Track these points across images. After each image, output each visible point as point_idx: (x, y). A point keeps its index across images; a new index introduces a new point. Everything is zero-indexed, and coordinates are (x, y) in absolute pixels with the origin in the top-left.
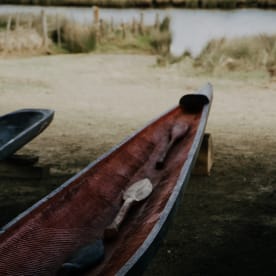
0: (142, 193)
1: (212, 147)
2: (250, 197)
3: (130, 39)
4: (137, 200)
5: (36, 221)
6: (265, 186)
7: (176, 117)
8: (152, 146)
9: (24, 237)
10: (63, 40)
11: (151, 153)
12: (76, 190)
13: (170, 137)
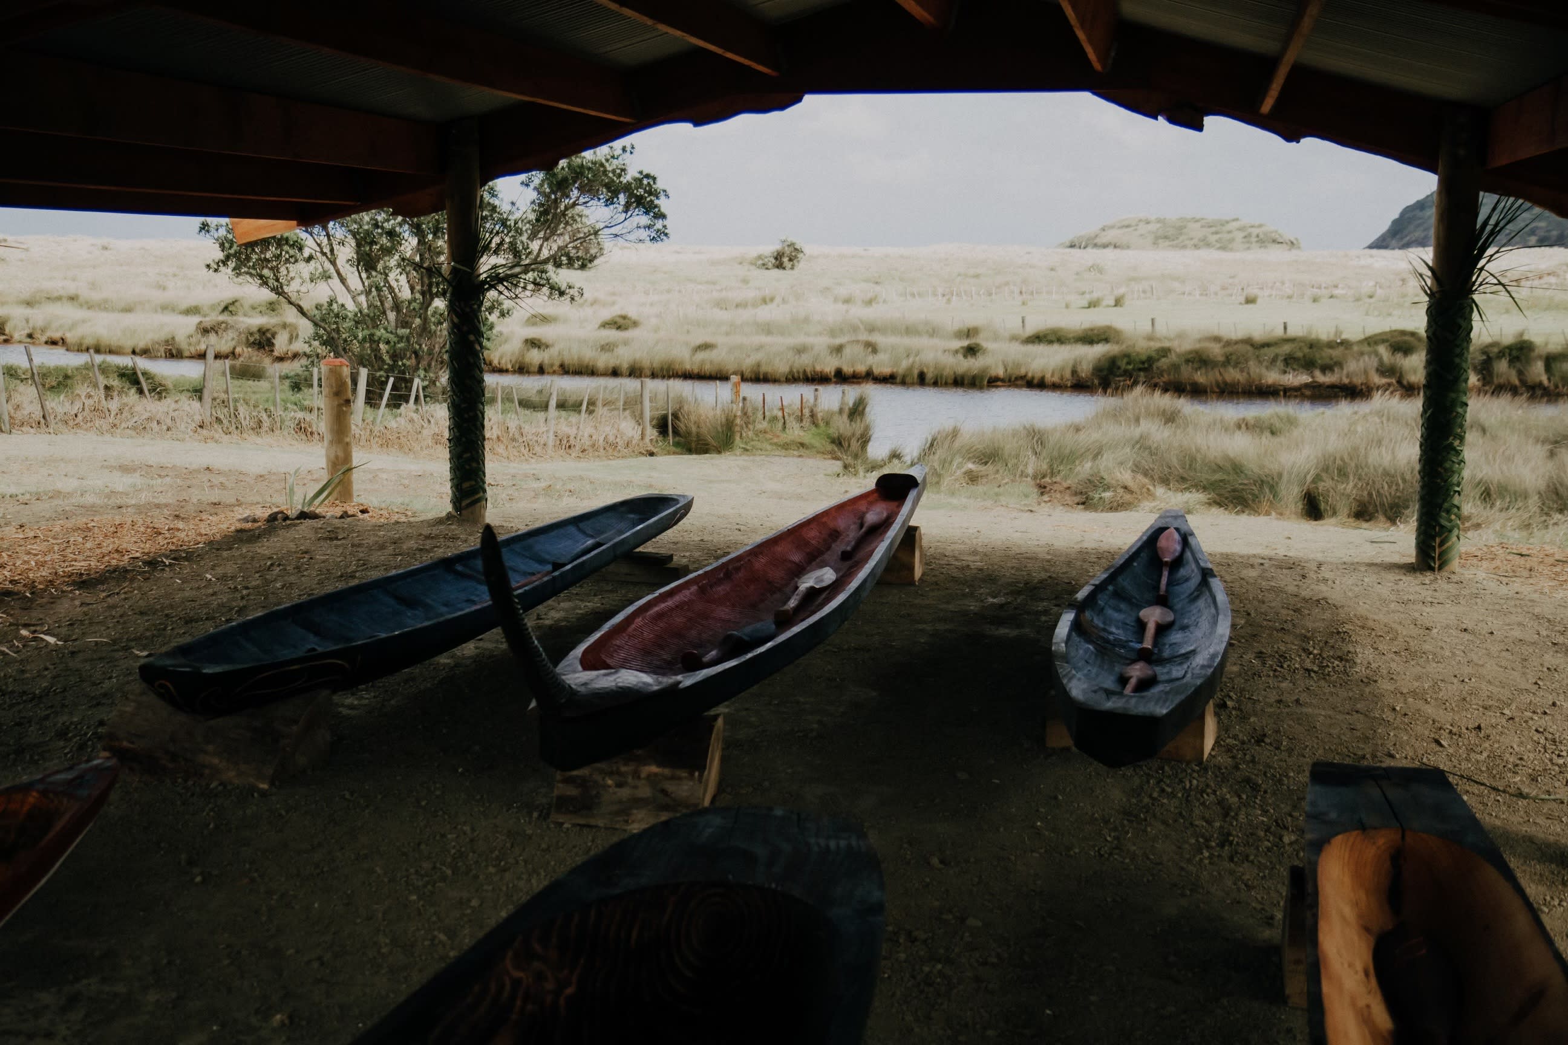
0: (822, 581)
1: (921, 547)
2: (972, 608)
3: (796, 432)
4: (817, 587)
5: (691, 594)
6: (994, 597)
7: (871, 504)
8: (835, 535)
9: (679, 607)
10: (676, 432)
11: (835, 541)
12: (738, 569)
13: (861, 526)
